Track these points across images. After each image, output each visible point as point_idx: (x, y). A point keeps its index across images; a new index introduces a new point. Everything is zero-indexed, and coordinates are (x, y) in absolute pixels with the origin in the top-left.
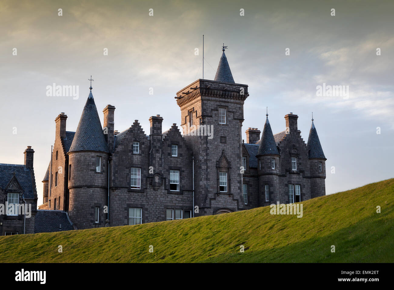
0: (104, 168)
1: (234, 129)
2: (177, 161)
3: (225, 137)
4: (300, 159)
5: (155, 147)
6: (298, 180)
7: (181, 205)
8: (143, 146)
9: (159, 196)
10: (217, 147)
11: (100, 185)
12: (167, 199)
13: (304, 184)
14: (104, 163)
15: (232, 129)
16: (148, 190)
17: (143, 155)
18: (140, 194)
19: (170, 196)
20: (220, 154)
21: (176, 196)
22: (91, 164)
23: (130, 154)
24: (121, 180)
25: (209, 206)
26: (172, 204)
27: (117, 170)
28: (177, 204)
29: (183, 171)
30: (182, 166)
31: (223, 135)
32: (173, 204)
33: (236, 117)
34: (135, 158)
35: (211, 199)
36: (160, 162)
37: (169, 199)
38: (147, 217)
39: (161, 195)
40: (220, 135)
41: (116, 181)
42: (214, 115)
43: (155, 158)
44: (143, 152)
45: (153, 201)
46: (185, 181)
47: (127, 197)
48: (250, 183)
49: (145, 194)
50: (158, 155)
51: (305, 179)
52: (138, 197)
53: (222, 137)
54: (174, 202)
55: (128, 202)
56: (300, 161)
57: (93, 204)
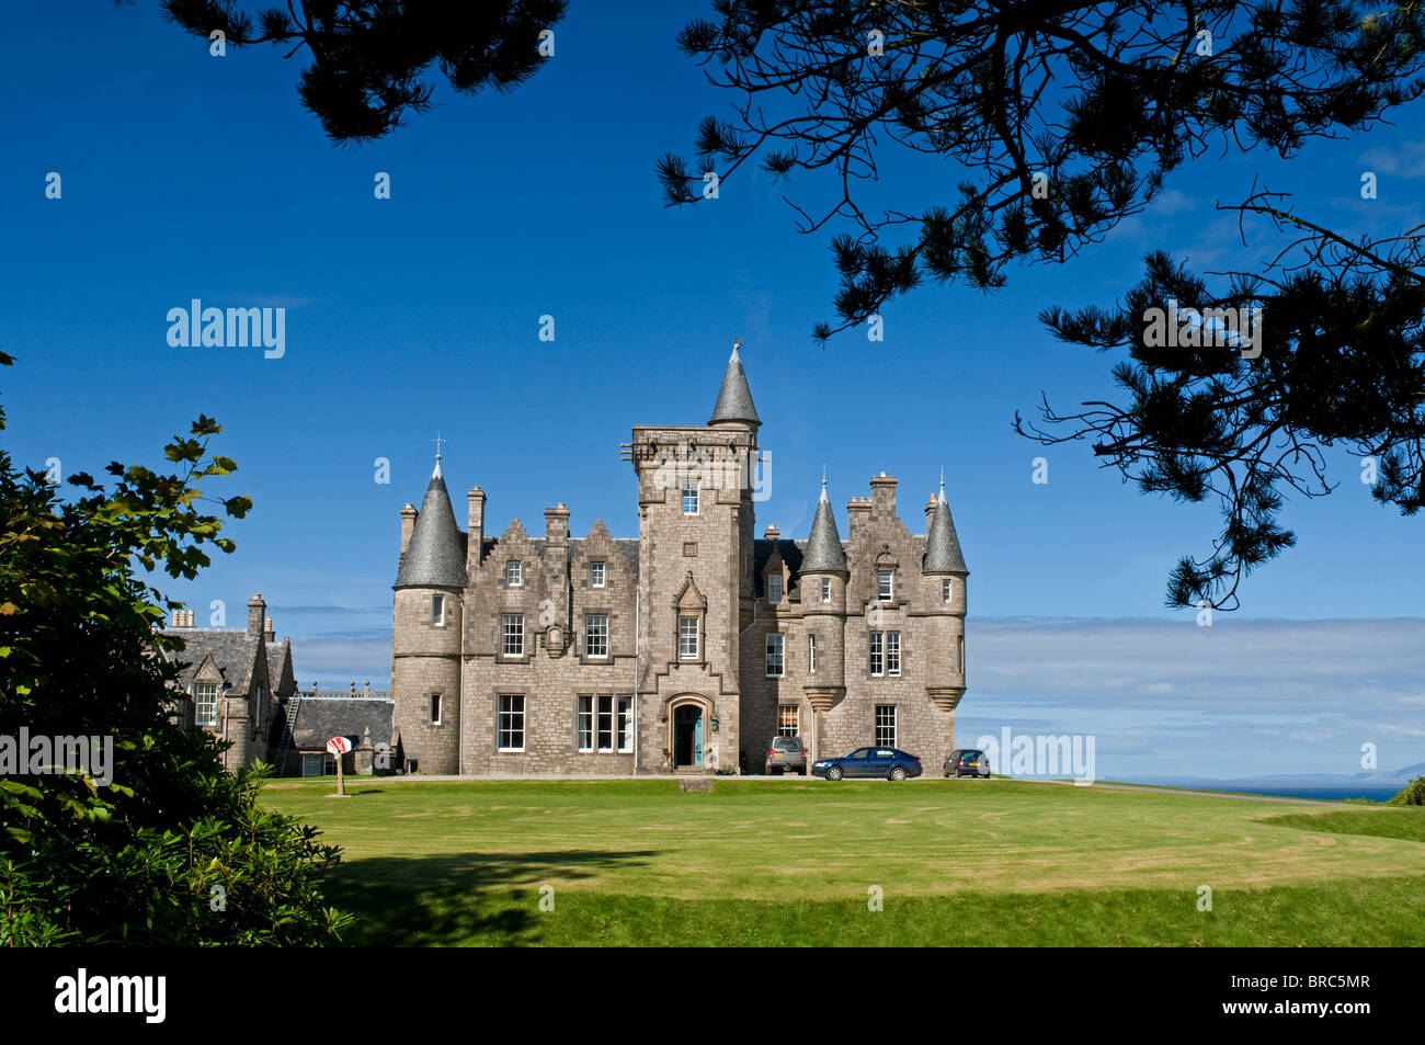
0: (450, 617)
1: (715, 525)
2: (602, 597)
3: (693, 544)
4: (900, 575)
5: (552, 570)
6: (894, 622)
7: (610, 685)
8: (528, 570)
9: (561, 669)
10: (674, 566)
11: (441, 651)
12: (578, 675)
13: (910, 630)
14: (450, 607)
15: (711, 525)
16: (537, 658)
17: (528, 588)
18: (520, 666)
19: (585, 669)
20: (682, 581)
21: (600, 668)
22: (422, 611)
23: (500, 587)
24: (481, 639)
25: (654, 689)
26: (588, 685)
27: (472, 620)
28: (600, 685)
29: (616, 617)
30: (612, 606)
31: (688, 541)
32: (592, 685)
33: (721, 499)
34: (509, 594)
35: (658, 675)
36: (562, 600)
37: (583, 675)
38: (535, 712)
39: (566, 667)
40: (684, 540)
41: (471, 644)
42: (668, 499)
43: (551, 593)
44: (527, 582)
45: (547, 679)
46: (619, 637)
47: (493, 673)
48: (790, 632)
49: (531, 666)
50: (556, 586)
51: (910, 618)
52: (516, 673)
53: (686, 544)
54: (593, 680)
55: (495, 684)
56: (901, 581)
57: (427, 688)
